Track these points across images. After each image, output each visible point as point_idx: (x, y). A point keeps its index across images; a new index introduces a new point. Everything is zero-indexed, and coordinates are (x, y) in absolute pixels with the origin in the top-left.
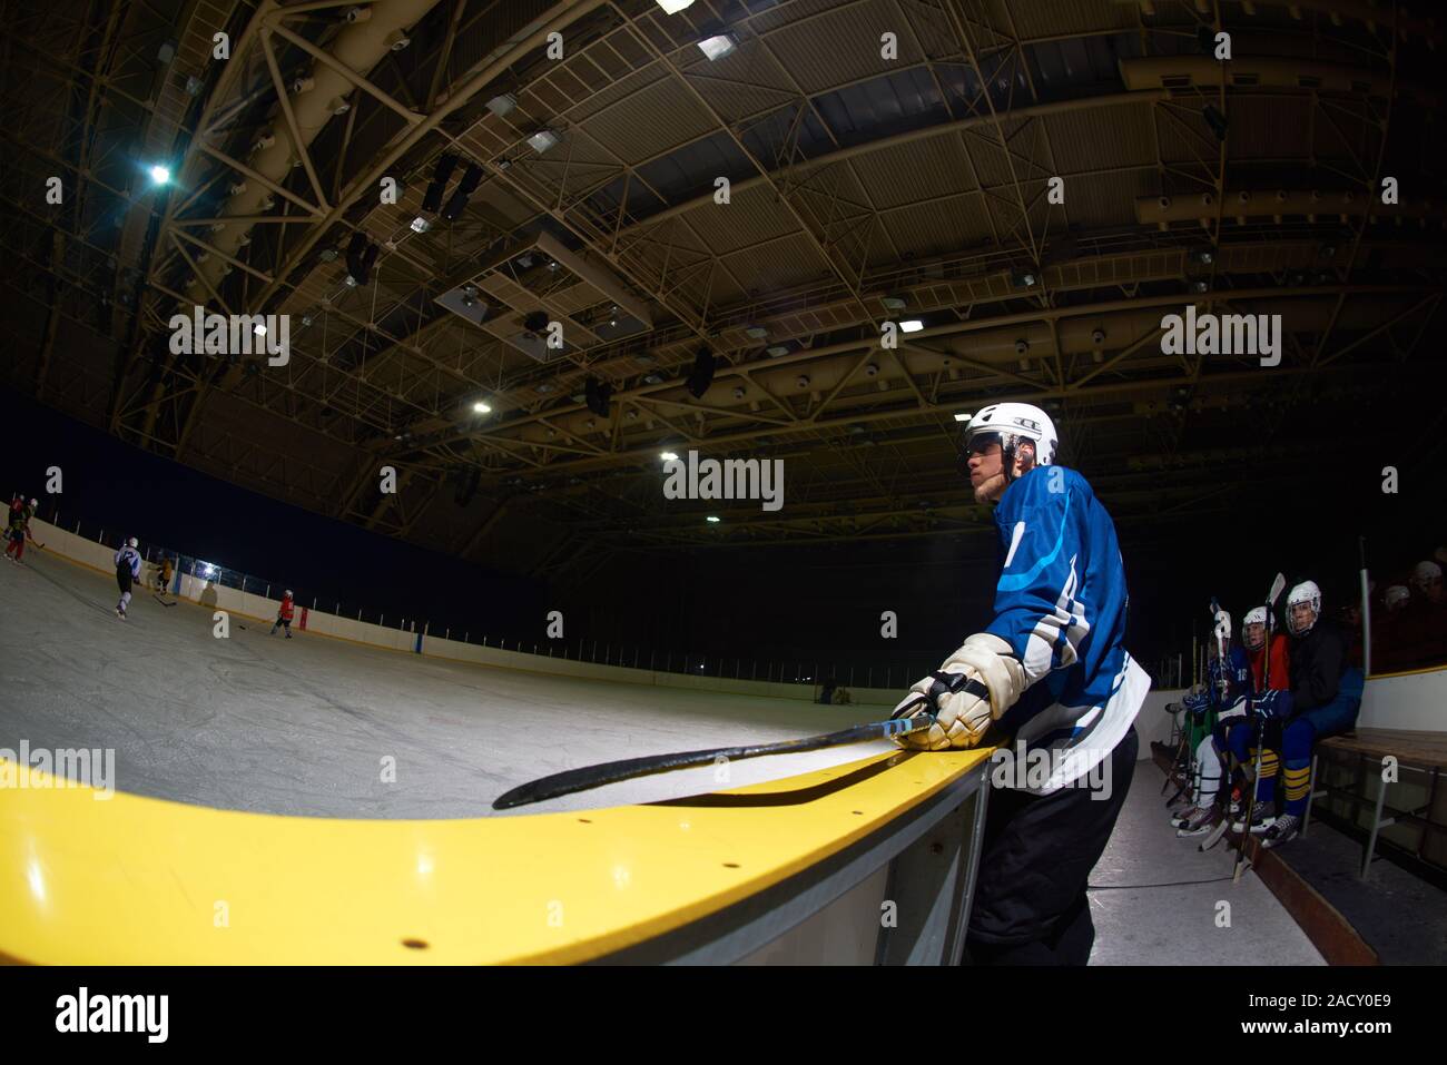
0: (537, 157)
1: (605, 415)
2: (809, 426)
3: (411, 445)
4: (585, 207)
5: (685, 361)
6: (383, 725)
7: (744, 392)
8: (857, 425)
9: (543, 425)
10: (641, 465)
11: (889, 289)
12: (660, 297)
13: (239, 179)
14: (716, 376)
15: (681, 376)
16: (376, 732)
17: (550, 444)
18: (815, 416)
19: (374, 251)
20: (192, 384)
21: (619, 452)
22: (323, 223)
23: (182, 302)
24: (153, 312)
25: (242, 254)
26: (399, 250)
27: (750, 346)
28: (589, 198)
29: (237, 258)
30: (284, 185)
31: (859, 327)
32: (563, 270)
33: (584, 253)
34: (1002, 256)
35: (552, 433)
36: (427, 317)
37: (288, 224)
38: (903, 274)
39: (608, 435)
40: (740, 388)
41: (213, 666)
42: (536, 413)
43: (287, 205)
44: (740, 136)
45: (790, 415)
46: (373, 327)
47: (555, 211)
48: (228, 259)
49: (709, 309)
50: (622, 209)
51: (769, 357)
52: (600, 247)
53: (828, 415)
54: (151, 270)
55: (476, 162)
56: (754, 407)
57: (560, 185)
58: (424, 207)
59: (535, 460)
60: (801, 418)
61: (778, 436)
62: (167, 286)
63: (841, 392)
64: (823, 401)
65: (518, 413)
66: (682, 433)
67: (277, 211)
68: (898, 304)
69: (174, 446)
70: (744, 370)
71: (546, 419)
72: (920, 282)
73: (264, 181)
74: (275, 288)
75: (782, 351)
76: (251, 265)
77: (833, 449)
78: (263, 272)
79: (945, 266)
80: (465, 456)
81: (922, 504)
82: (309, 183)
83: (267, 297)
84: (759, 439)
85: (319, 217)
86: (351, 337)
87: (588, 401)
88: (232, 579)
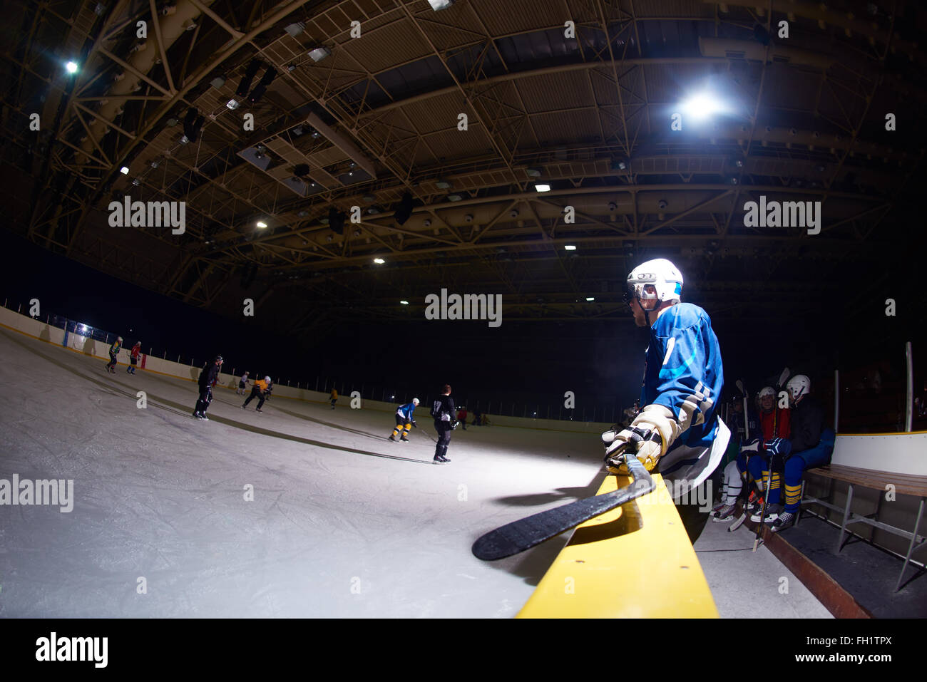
0: (313, 64)
1: (341, 233)
2: (471, 246)
3: (214, 248)
4: (340, 98)
5: (394, 201)
6: (200, 436)
7: (431, 223)
8: (502, 247)
9: (299, 237)
10: (361, 266)
11: (531, 164)
12: (382, 159)
13: (121, 70)
14: (414, 211)
15: (391, 210)
16: (197, 442)
17: (303, 249)
18: (475, 240)
19: (201, 120)
20: (78, 206)
21: (348, 257)
22: (171, 101)
23: (77, 151)
24: (59, 159)
25: (116, 121)
26: (217, 120)
27: (437, 193)
28: (343, 93)
29: (114, 122)
30: (148, 76)
31: (508, 186)
32: (321, 138)
33: (335, 128)
34: (606, 149)
35: (305, 243)
36: (230, 164)
37: (148, 101)
38: (540, 155)
39: (341, 245)
40: (428, 220)
41: (91, 397)
42: (296, 229)
43: (149, 88)
44: (446, 59)
45: (459, 239)
46: (196, 170)
47: (320, 100)
48: (109, 123)
49: (412, 168)
50: (363, 102)
51: (449, 201)
52: (347, 125)
53: (483, 241)
54: (60, 130)
55: (273, 65)
56: (436, 232)
57: (326, 83)
58: (237, 93)
59: (293, 260)
60: (466, 241)
61: (450, 252)
62: (68, 141)
63: (493, 226)
64: (481, 231)
65: (284, 229)
66: (389, 247)
67: (142, 93)
68: (536, 174)
69: (66, 247)
70: (431, 209)
71: (302, 233)
72: (551, 161)
73: (135, 72)
74: (137, 143)
75: (458, 198)
76: (121, 128)
77: (484, 262)
78: (129, 132)
79: (568, 152)
80: (248, 256)
81: (540, 300)
82: (164, 74)
83: (131, 149)
84: (438, 253)
85: (168, 97)
86: (181, 176)
87: (330, 223)
88: (100, 335)
